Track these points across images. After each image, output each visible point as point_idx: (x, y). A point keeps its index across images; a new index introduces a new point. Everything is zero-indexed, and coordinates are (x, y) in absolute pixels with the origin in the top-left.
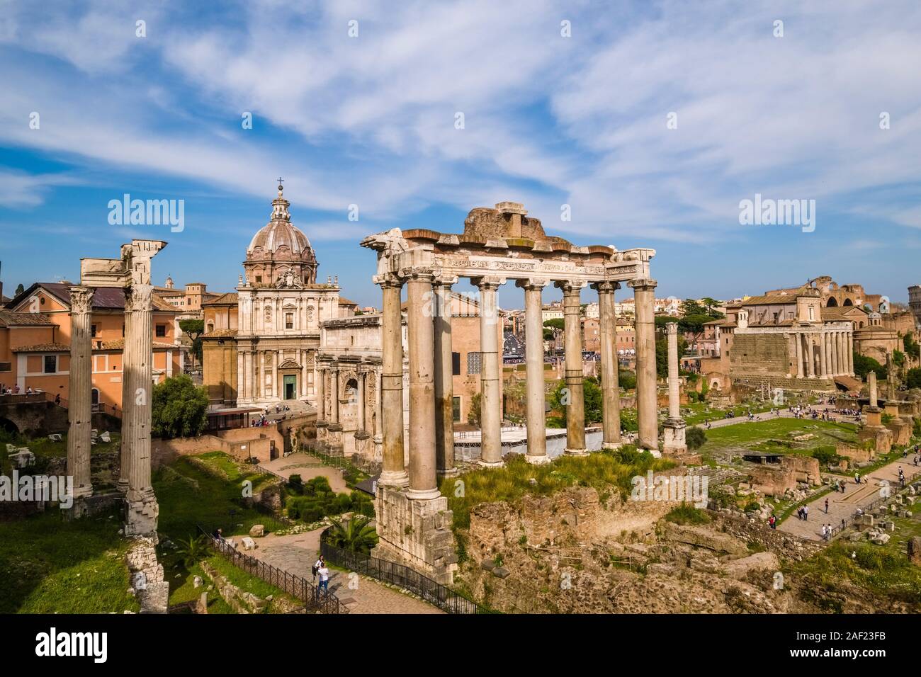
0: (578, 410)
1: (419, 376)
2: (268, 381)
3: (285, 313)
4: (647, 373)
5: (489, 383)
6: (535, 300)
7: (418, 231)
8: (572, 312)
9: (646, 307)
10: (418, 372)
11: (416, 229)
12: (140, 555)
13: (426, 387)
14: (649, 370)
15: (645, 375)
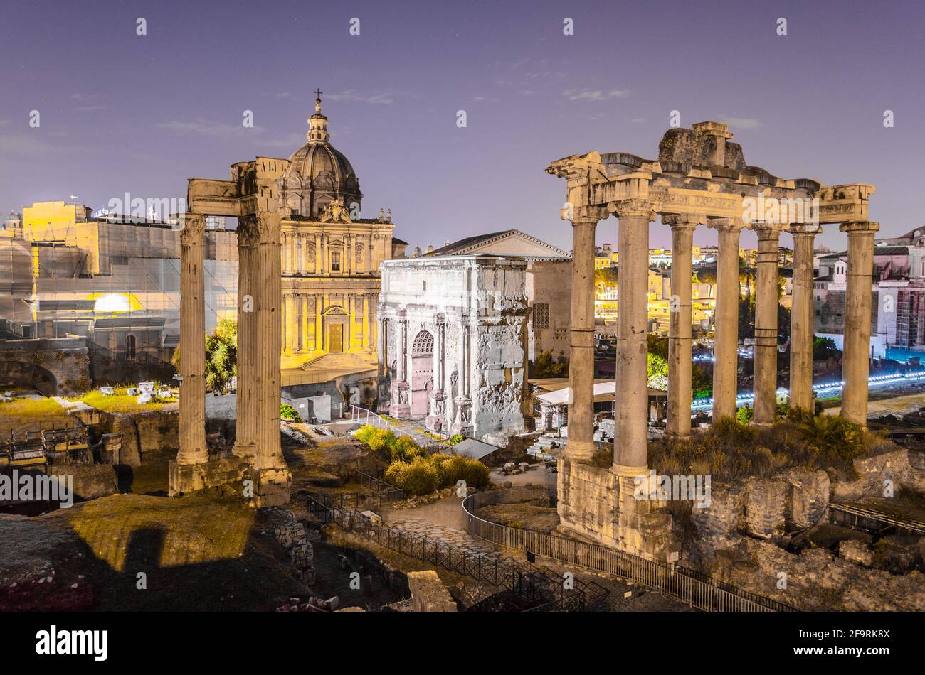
0: (771, 375)
1: (634, 332)
2: (312, 331)
3: (330, 252)
4: (861, 335)
5: (681, 342)
6: (733, 244)
7: (619, 155)
8: (770, 259)
9: (864, 256)
10: (633, 328)
11: (618, 153)
12: (288, 532)
13: (642, 345)
14: (864, 332)
15: (858, 338)
